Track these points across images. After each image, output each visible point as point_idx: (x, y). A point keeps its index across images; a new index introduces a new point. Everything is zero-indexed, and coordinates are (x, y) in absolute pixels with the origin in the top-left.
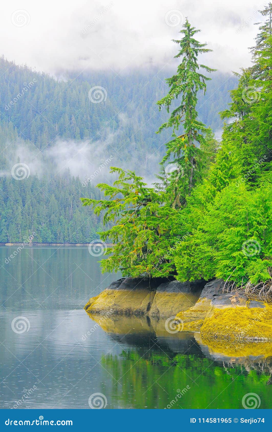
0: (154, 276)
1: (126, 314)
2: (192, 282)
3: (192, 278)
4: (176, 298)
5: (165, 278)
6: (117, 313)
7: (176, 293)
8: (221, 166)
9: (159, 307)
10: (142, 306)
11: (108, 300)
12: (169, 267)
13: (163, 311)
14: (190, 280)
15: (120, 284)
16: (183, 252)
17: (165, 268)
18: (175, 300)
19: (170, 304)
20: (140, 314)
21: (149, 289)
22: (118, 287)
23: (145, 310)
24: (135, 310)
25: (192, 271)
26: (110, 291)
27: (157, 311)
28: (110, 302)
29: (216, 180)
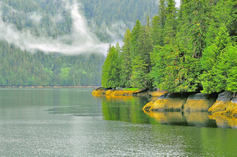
0: (188, 91)
1: (171, 111)
2: (210, 94)
3: (210, 92)
4: (199, 102)
5: (193, 92)
6: (166, 110)
7: (199, 100)
8: (222, 37)
9: (190, 106)
10: (179, 106)
11: (161, 104)
12: (195, 87)
13: (192, 108)
14: (209, 93)
15: (166, 96)
16: (205, 79)
17: (193, 87)
18: (199, 103)
19: (196, 105)
20: (178, 110)
21: (182, 98)
22: (165, 97)
23: (181, 109)
24: (175, 108)
25: (210, 88)
26: (161, 99)
27: (189, 108)
28: (162, 105)
29: (219, 44)
